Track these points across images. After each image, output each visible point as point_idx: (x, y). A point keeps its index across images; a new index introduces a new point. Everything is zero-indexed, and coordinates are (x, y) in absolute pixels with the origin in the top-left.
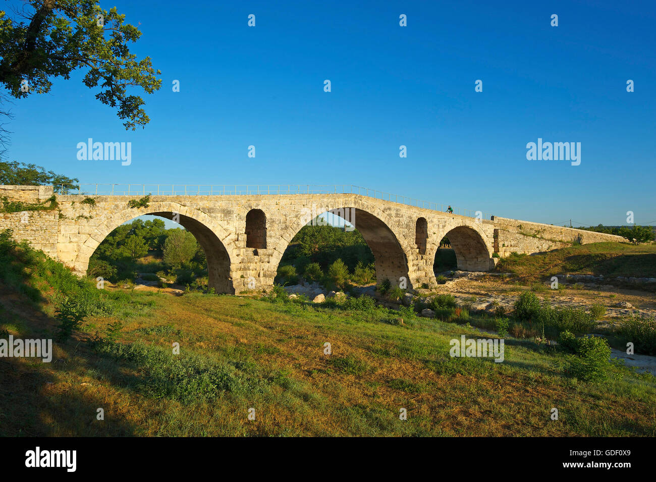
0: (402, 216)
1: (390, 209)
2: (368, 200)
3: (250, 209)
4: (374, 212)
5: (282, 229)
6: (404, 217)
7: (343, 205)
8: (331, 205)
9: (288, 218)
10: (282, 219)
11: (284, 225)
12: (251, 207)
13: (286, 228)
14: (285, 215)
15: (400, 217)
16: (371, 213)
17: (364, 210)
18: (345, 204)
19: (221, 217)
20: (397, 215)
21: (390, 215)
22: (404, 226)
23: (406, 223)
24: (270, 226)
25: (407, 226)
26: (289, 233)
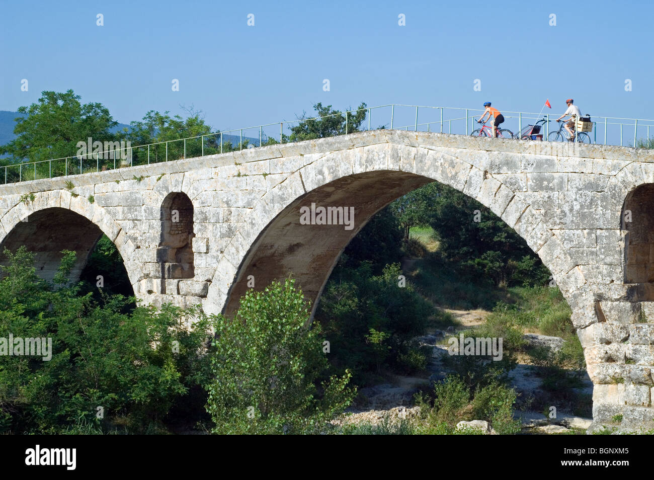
0: (561, 187)
1: (510, 164)
2: (433, 144)
3: (166, 194)
4: (454, 177)
5: (223, 236)
6: (566, 186)
7: (361, 165)
8: (329, 168)
9: (233, 209)
10: (222, 212)
11: (225, 225)
12: (167, 189)
13: (230, 233)
14: (227, 203)
15: (552, 189)
16: (446, 182)
17: (423, 174)
18: (367, 161)
19: (123, 212)
20: (540, 184)
21: (514, 186)
22: (569, 219)
23: (577, 207)
24: (200, 230)
25: (585, 219)
26: (236, 244)
